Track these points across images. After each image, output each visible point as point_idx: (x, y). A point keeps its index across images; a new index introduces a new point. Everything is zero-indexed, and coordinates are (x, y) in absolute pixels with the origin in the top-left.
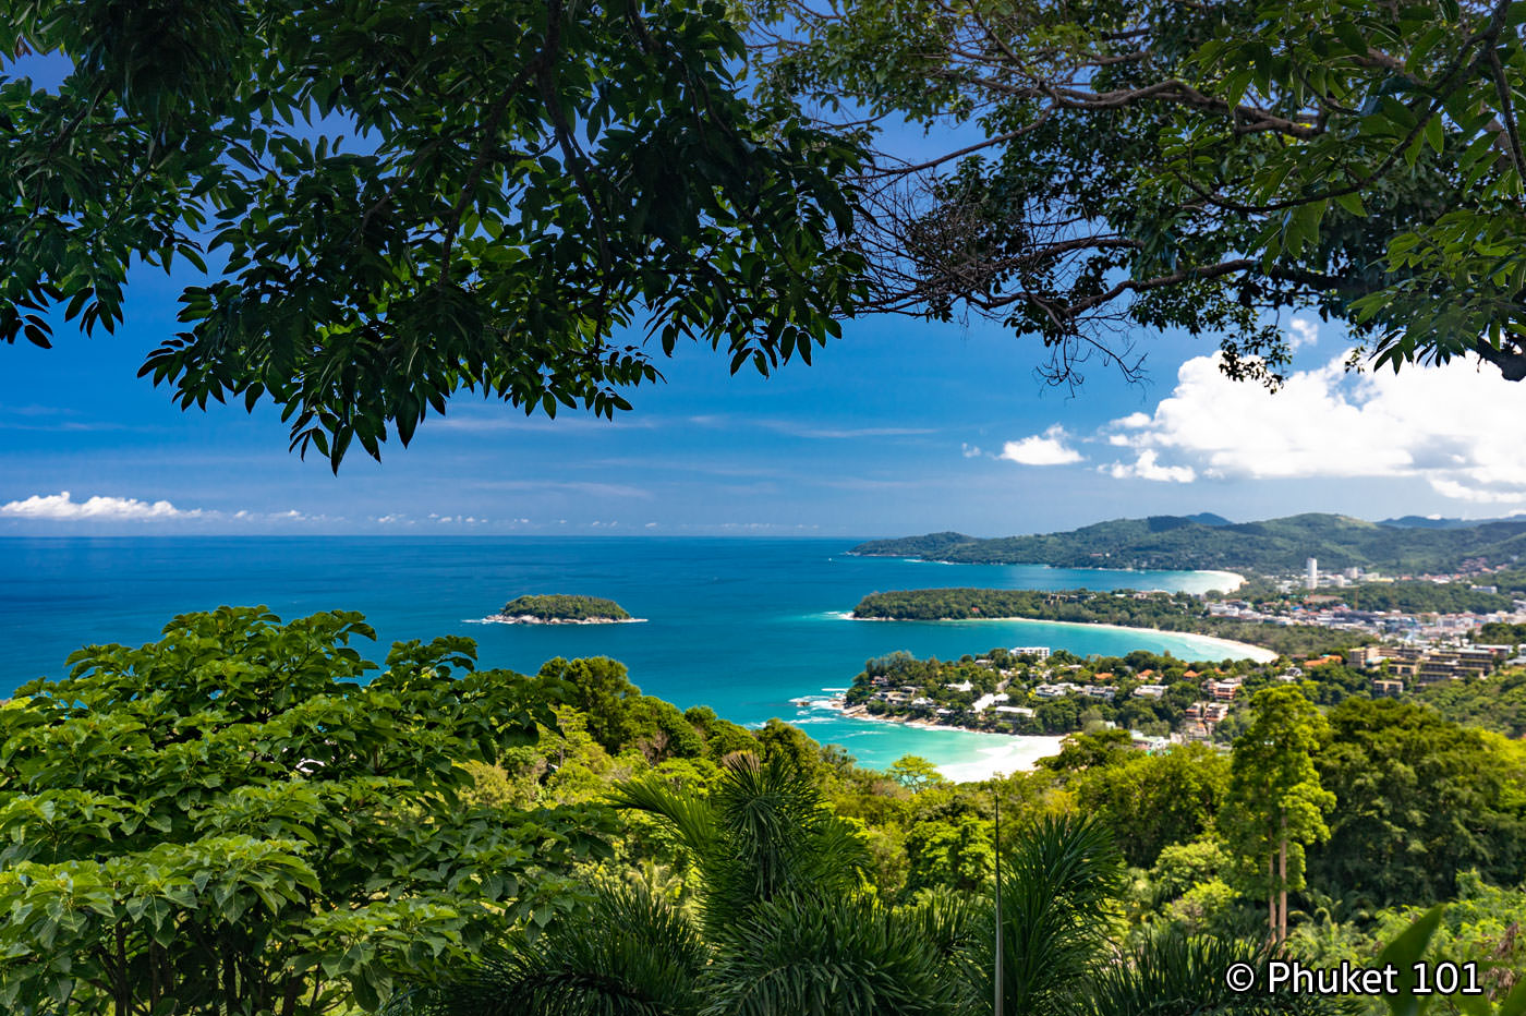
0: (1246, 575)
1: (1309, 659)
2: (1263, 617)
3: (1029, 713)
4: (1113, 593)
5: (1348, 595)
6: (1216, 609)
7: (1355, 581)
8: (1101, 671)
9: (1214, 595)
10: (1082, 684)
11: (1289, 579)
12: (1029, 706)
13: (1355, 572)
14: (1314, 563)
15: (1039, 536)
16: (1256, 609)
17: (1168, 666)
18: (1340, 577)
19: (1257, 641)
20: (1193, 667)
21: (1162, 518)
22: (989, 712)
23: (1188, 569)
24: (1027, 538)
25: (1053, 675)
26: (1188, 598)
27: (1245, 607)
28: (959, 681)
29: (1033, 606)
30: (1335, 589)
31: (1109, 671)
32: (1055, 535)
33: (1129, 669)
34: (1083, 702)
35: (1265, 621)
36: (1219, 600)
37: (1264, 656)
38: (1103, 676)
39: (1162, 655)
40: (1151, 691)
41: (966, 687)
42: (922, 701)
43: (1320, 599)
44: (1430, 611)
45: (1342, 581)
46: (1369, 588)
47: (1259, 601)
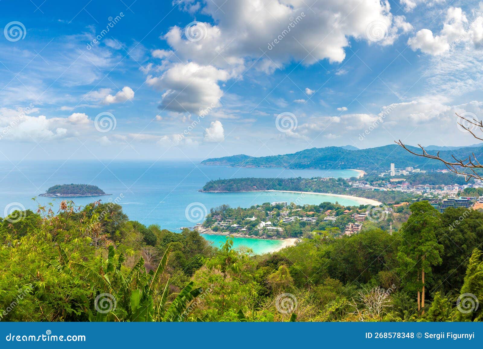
0: (366, 171)
1: (395, 204)
2: (374, 188)
3: (280, 229)
4: (312, 179)
5: (408, 178)
6: (356, 185)
7: (410, 172)
8: (310, 211)
9: (353, 179)
10: (302, 216)
11: (384, 172)
12: (280, 227)
13: (409, 169)
14: (393, 166)
15: (280, 156)
16: (371, 185)
17: (338, 208)
18: (404, 171)
19: (372, 197)
20: (349, 208)
21: (331, 147)
22: (264, 229)
23: (342, 169)
24: (275, 157)
25: (290, 213)
26: (343, 180)
27: (366, 184)
28: (251, 217)
29: (278, 184)
30: (402, 176)
31: (313, 211)
32: (287, 155)
33: (321, 209)
34: (303, 224)
35: (375, 189)
36: (356, 181)
37: (376, 203)
38: (311, 213)
39: (335, 204)
40: (331, 219)
41: (253, 219)
42: (235, 225)
43: (397, 180)
44: (441, 184)
45: (405, 173)
46: (417, 175)
47: (372, 181)
